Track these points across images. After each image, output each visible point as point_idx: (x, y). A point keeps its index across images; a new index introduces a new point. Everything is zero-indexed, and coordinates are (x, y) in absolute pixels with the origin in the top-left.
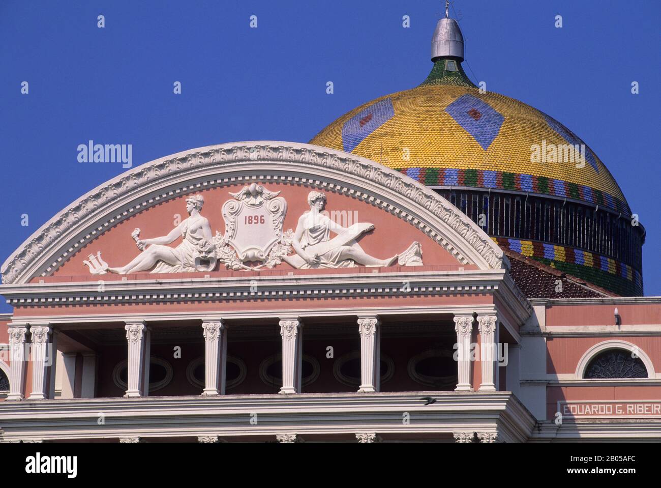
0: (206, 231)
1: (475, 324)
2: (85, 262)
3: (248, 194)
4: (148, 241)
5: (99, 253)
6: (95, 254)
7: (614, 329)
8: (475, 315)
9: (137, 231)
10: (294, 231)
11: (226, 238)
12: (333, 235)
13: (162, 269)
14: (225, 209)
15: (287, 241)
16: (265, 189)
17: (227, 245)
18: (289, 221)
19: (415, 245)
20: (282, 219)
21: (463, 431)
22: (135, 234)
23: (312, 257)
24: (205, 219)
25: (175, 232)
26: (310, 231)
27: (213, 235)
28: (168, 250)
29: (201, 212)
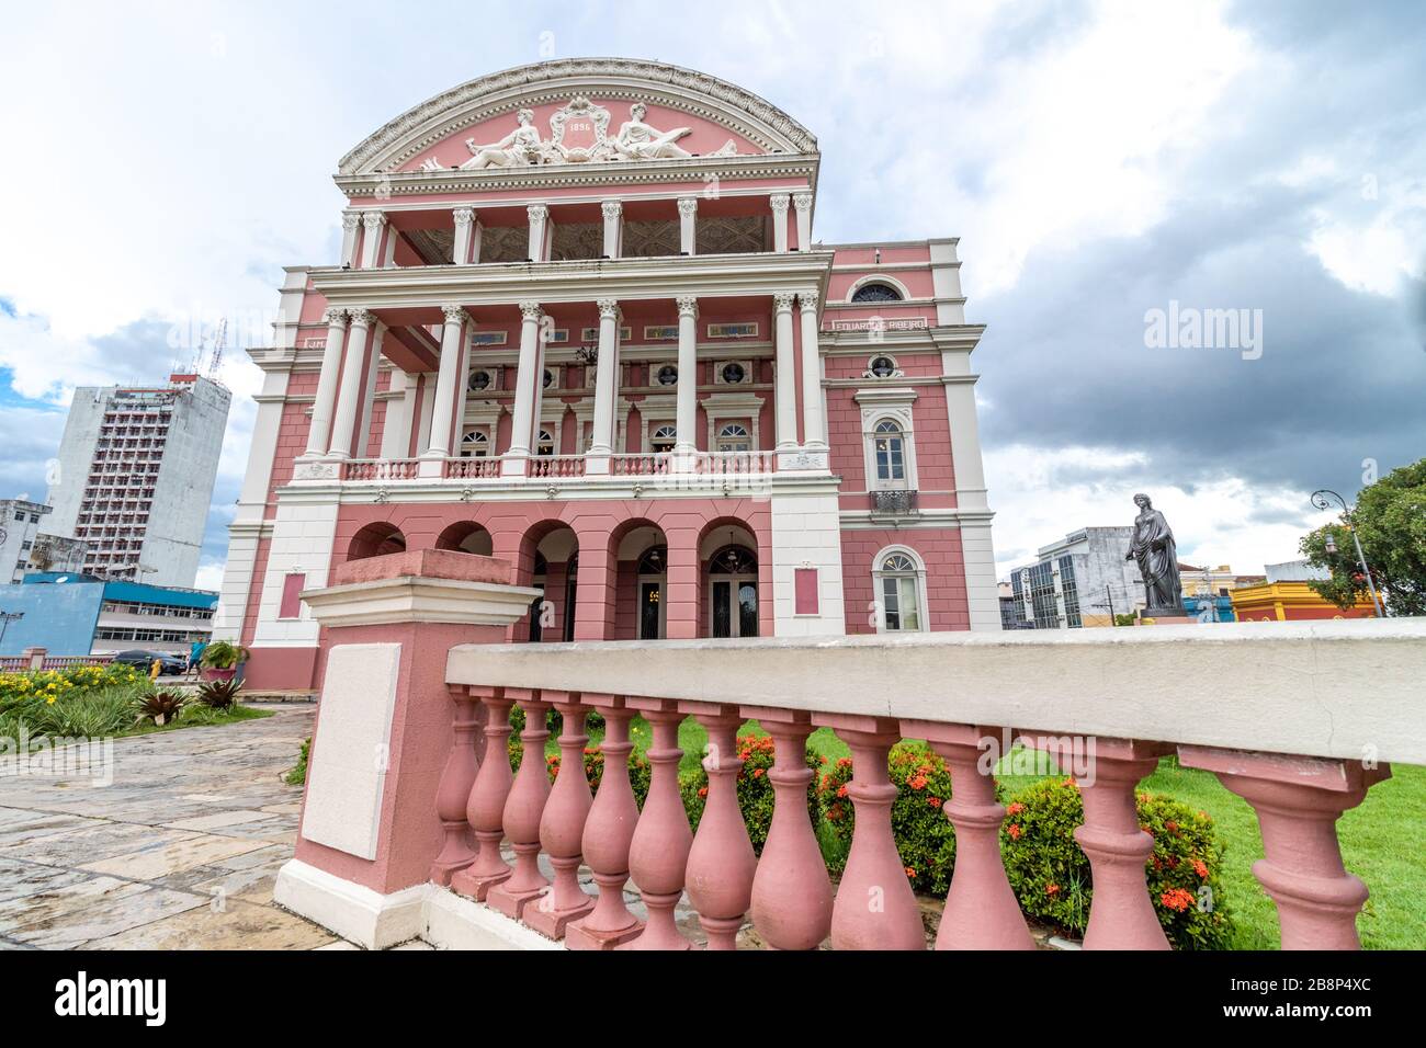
0: (536, 137)
1: (791, 202)
2: (422, 165)
3: (575, 107)
4: (480, 147)
5: (435, 159)
6: (431, 158)
7: (875, 265)
8: (791, 195)
9: (472, 140)
10: (617, 136)
11: (553, 143)
12: (653, 138)
13: (492, 166)
14: (553, 119)
15: (610, 144)
16: (590, 104)
17: (554, 148)
18: (612, 129)
19: (731, 143)
20: (606, 127)
21: (784, 293)
22: (469, 141)
23: (634, 150)
24: (534, 128)
25: (506, 140)
26: (633, 130)
27: (542, 141)
28: (499, 152)
29: (531, 123)
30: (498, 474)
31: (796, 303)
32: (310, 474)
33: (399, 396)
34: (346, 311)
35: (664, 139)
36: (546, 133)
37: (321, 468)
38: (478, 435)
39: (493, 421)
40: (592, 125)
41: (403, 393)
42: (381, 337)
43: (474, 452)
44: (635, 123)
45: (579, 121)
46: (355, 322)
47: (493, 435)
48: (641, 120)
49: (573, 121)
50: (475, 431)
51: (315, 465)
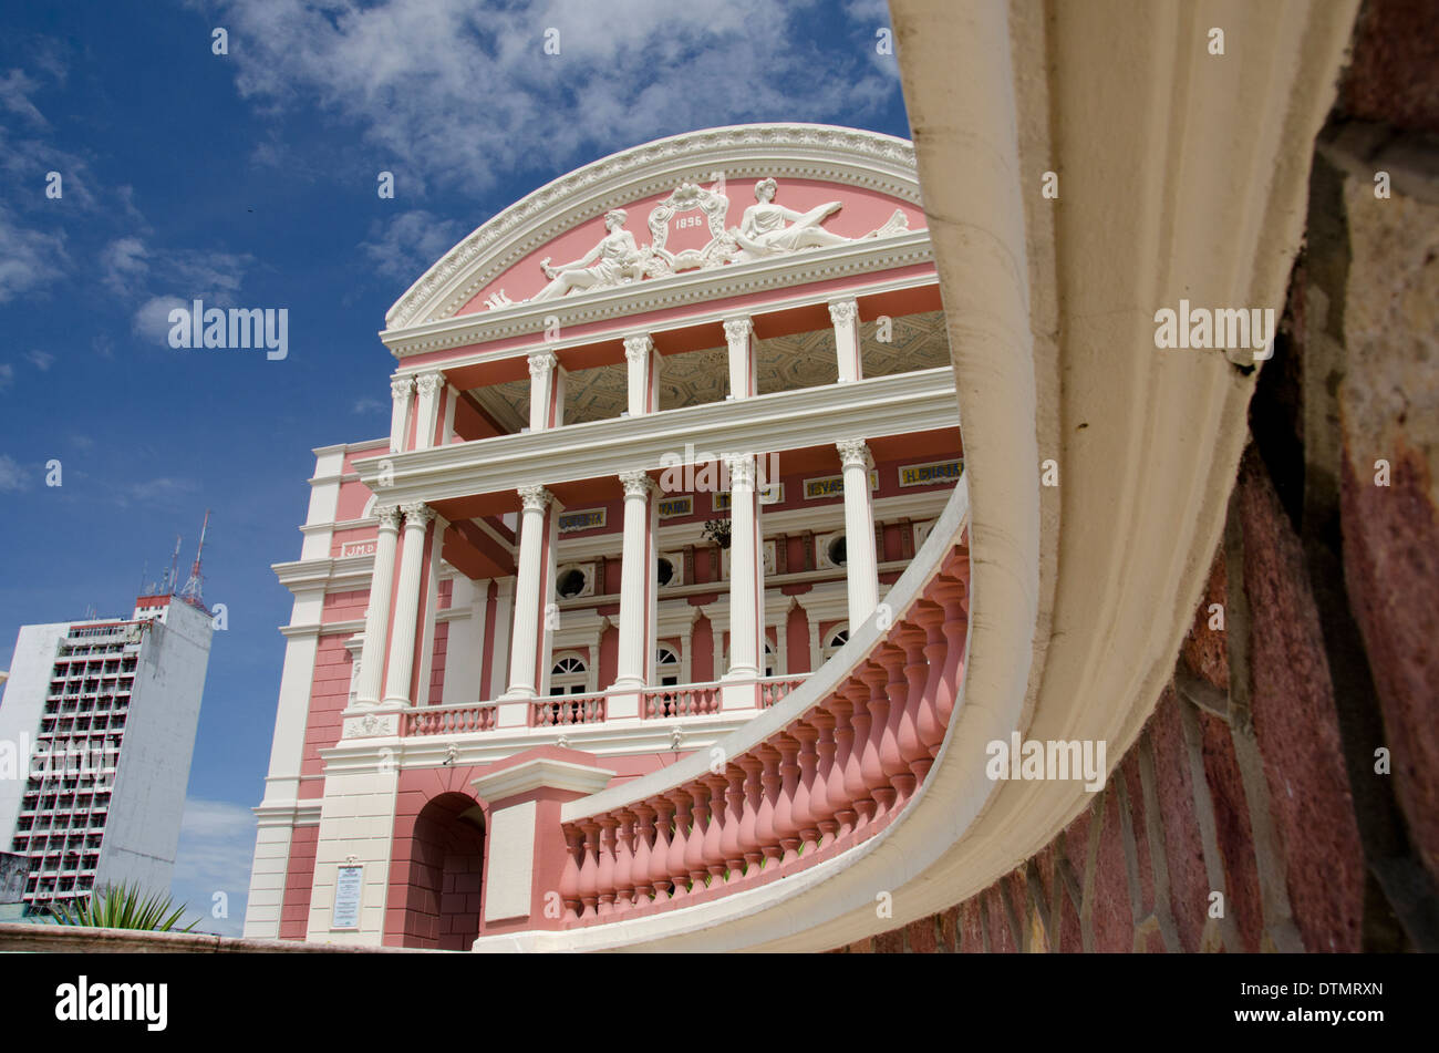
0: (632, 243)
2: (486, 302)
3: (680, 198)
4: (558, 268)
5: (502, 291)
6: (498, 292)
9: (548, 260)
10: (739, 227)
11: (654, 250)
12: (789, 223)
14: (652, 218)
15: (731, 239)
16: (700, 190)
17: (655, 256)
18: (733, 219)
19: (900, 213)
20: (723, 216)
22: (544, 263)
23: (763, 245)
24: (628, 233)
25: (592, 254)
26: (759, 218)
27: (639, 248)
28: (583, 271)
29: (624, 226)
30: (602, 718)
32: (362, 731)
33: (465, 616)
34: (399, 507)
35: (805, 221)
36: (644, 235)
37: (375, 722)
38: (574, 662)
39: (593, 641)
40: (704, 218)
41: (470, 609)
42: (442, 537)
43: (568, 688)
44: (763, 207)
45: (687, 215)
46: (410, 522)
47: (595, 660)
48: (772, 201)
49: (678, 216)
50: (569, 656)
51: (368, 718)
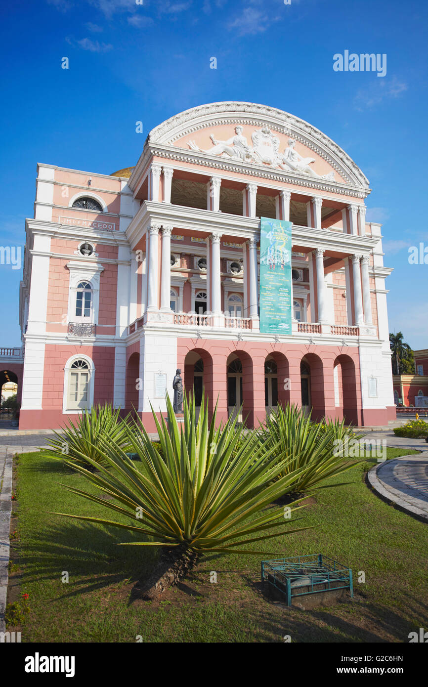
0: (246, 144)
1: (358, 210)
3: (263, 132)
4: (218, 141)
8: (359, 206)
10: (283, 154)
13: (225, 156)
14: (254, 136)
16: (271, 131)
18: (281, 149)
20: (278, 147)
21: (358, 253)
22: (212, 137)
25: (230, 141)
26: (292, 154)
29: (242, 134)
31: (361, 260)
34: (162, 226)
35: (306, 163)
37: (163, 316)
39: (181, 285)
44: (292, 149)
